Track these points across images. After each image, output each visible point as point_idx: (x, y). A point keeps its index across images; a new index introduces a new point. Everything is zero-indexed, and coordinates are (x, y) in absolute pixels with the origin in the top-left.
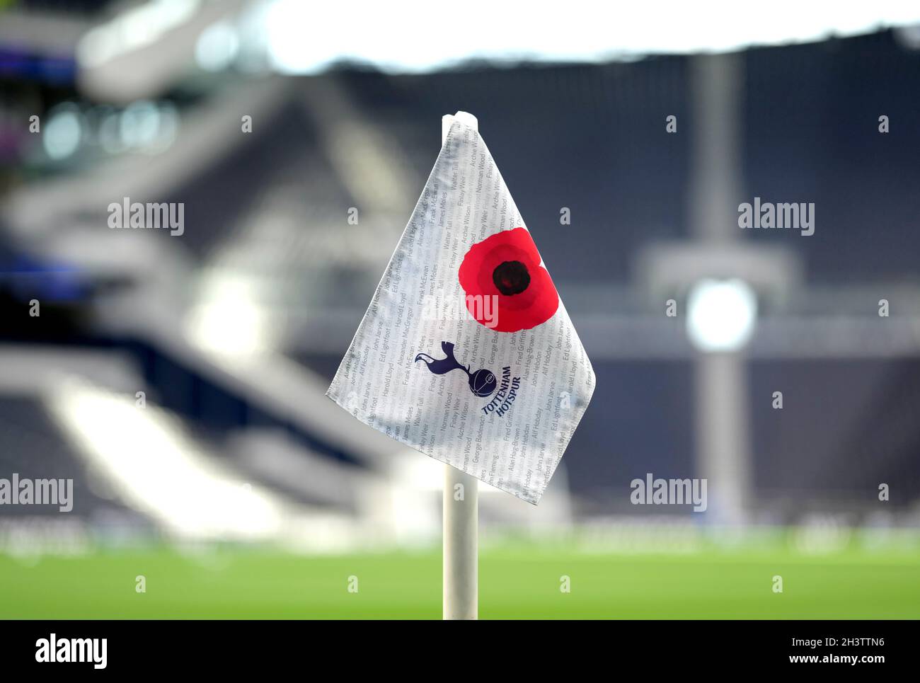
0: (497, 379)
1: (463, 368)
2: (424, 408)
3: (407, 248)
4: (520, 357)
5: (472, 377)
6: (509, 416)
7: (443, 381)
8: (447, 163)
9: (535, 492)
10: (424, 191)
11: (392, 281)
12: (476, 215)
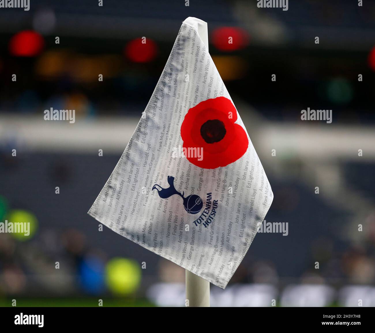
0: (203, 202)
1: (179, 194)
2: (154, 221)
3: (151, 113)
4: (218, 186)
5: (185, 200)
6: (212, 227)
7: (167, 202)
8: (178, 53)
9: (223, 280)
10: (163, 73)
11: (141, 136)
12: (192, 88)
